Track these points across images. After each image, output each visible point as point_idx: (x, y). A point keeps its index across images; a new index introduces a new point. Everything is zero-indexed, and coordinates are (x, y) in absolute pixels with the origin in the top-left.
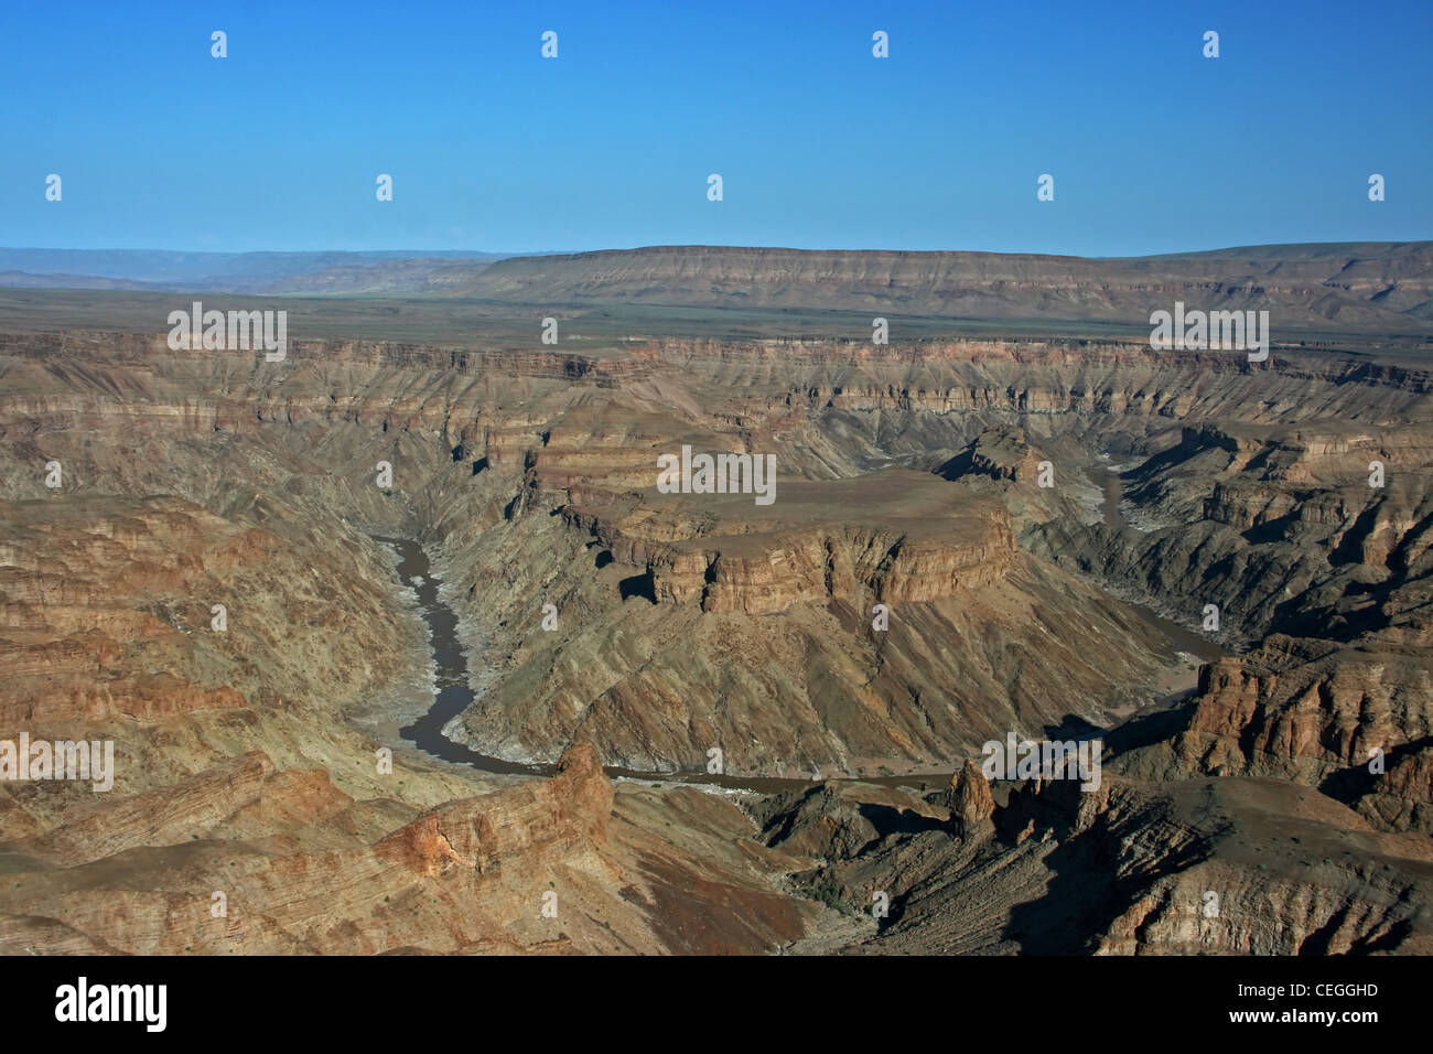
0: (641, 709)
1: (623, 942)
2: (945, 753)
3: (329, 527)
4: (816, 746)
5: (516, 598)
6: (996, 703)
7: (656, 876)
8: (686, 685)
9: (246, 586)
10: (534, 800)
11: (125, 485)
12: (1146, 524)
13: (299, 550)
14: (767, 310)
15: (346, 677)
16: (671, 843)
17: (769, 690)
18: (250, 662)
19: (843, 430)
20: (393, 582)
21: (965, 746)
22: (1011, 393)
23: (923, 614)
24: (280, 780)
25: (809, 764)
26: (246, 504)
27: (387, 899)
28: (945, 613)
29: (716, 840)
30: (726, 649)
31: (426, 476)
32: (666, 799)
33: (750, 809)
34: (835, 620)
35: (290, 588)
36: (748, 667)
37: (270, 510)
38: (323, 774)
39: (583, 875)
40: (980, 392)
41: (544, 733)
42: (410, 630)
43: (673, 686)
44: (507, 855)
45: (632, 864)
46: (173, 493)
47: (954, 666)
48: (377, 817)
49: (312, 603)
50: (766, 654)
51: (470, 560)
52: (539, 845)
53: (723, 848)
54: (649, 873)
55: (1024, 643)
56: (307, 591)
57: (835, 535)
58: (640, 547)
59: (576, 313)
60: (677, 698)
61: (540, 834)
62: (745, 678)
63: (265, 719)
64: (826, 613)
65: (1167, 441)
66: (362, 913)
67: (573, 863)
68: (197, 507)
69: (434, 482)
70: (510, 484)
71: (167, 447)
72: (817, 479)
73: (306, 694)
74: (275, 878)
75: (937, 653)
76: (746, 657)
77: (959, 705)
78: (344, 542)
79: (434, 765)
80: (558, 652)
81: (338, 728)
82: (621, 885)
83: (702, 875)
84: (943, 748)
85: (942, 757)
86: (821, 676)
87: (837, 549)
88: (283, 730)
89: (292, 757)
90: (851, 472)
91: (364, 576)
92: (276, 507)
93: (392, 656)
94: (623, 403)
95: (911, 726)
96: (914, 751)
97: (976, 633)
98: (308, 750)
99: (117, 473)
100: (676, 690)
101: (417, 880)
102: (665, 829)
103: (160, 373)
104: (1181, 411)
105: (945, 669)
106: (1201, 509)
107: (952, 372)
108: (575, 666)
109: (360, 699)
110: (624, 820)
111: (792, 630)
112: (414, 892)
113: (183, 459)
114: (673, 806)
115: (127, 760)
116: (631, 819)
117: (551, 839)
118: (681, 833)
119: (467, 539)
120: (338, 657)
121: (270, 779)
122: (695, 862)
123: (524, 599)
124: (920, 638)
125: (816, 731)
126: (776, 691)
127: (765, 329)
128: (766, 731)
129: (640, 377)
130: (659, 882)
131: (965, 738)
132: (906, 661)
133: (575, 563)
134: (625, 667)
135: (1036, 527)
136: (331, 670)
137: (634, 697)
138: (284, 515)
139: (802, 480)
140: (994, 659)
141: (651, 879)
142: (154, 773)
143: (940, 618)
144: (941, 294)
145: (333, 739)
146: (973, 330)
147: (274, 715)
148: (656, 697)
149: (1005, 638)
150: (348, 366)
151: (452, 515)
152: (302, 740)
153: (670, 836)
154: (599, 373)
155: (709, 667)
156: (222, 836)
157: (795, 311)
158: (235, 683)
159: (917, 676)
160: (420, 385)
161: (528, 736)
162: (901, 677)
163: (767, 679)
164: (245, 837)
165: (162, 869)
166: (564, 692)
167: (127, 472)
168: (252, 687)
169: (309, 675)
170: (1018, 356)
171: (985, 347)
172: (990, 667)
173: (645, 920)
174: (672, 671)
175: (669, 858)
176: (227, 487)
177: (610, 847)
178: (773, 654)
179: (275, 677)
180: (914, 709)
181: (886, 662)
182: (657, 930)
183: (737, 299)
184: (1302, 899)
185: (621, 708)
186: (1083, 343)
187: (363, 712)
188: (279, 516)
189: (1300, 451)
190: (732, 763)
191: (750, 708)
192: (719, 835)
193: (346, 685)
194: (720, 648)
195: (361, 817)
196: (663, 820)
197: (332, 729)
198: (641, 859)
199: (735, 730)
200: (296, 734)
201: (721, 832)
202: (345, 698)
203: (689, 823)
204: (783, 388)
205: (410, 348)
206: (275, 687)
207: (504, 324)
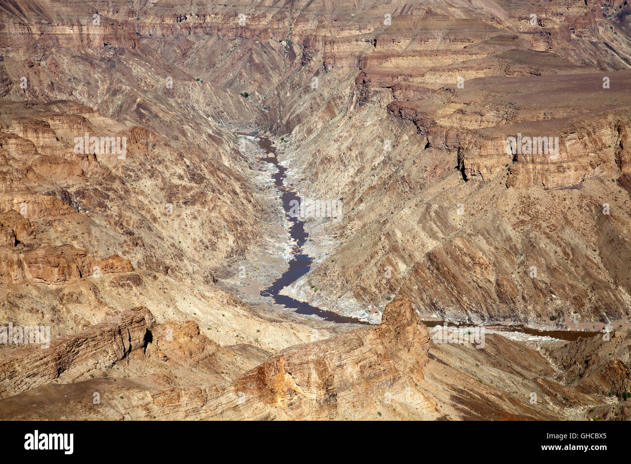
0: (454, 269)
3: (197, 124)
4: (607, 300)
5: (350, 180)
7: (466, 408)
8: (492, 249)
9: (132, 174)
10: (363, 344)
15: (213, 246)
16: (480, 381)
17: (565, 253)
18: (136, 235)
20: (250, 168)
24: (160, 329)
25: (601, 316)
26: (129, 107)
29: (520, 379)
30: (526, 218)
31: (276, 80)
33: (551, 352)
34: (625, 192)
35: (167, 175)
36: (546, 233)
37: (151, 112)
38: (194, 326)
41: (374, 289)
42: (265, 207)
43: (481, 250)
44: (342, 389)
45: (446, 398)
46: (71, 98)
48: (238, 359)
49: (184, 187)
50: (563, 222)
51: (313, 148)
52: (368, 381)
53: (525, 386)
54: (460, 406)
56: (181, 177)
57: (625, 119)
58: (452, 134)
60: (485, 260)
61: (367, 372)
62: (543, 243)
63: (148, 281)
67: (396, 396)
68: (91, 110)
69: (282, 85)
70: (344, 84)
71: (65, 60)
73: (181, 260)
76: (544, 225)
78: (210, 136)
79: (285, 317)
80: (385, 223)
81: (208, 287)
83: (505, 407)
86: (611, 240)
87: (626, 130)
88: (164, 290)
89: (170, 312)
91: (226, 164)
92: (154, 109)
93: (250, 228)
98: (183, 306)
100: (484, 253)
102: (474, 369)
108: (399, 234)
109: (225, 264)
110: (440, 361)
111: (585, 202)
113: (78, 69)
114: (481, 350)
115: (40, 315)
116: (445, 360)
117: (378, 376)
118: (489, 372)
119: (310, 131)
120: (207, 229)
121: (152, 330)
122: (500, 397)
123: (357, 180)
125: (607, 287)
126: (571, 253)
130: (470, 413)
133: (399, 149)
134: (441, 235)
136: (201, 241)
137: (448, 260)
138: (161, 115)
141: (462, 410)
142: (61, 326)
145: (203, 296)
147: (155, 277)
148: (467, 260)
151: (298, 112)
152: (178, 298)
153: (480, 375)
155: (511, 233)
156: (114, 374)
158: (124, 253)
161: (361, 292)
163: (562, 243)
164: (133, 376)
165: (67, 401)
166: (391, 256)
168: (137, 256)
169: (184, 246)
174: (480, 237)
175: (479, 394)
176: (115, 93)
177: (427, 382)
178: (568, 222)
179: (156, 247)
185: (438, 269)
187: (228, 275)
188: (156, 116)
190: (533, 314)
191: (548, 268)
192: (521, 375)
193: (214, 253)
194: (522, 218)
195: (225, 359)
196: (473, 362)
197: (202, 288)
198: (455, 393)
199: (536, 287)
200: (173, 293)
201: (524, 372)
202: (213, 263)
203: (496, 364)
206: (157, 255)
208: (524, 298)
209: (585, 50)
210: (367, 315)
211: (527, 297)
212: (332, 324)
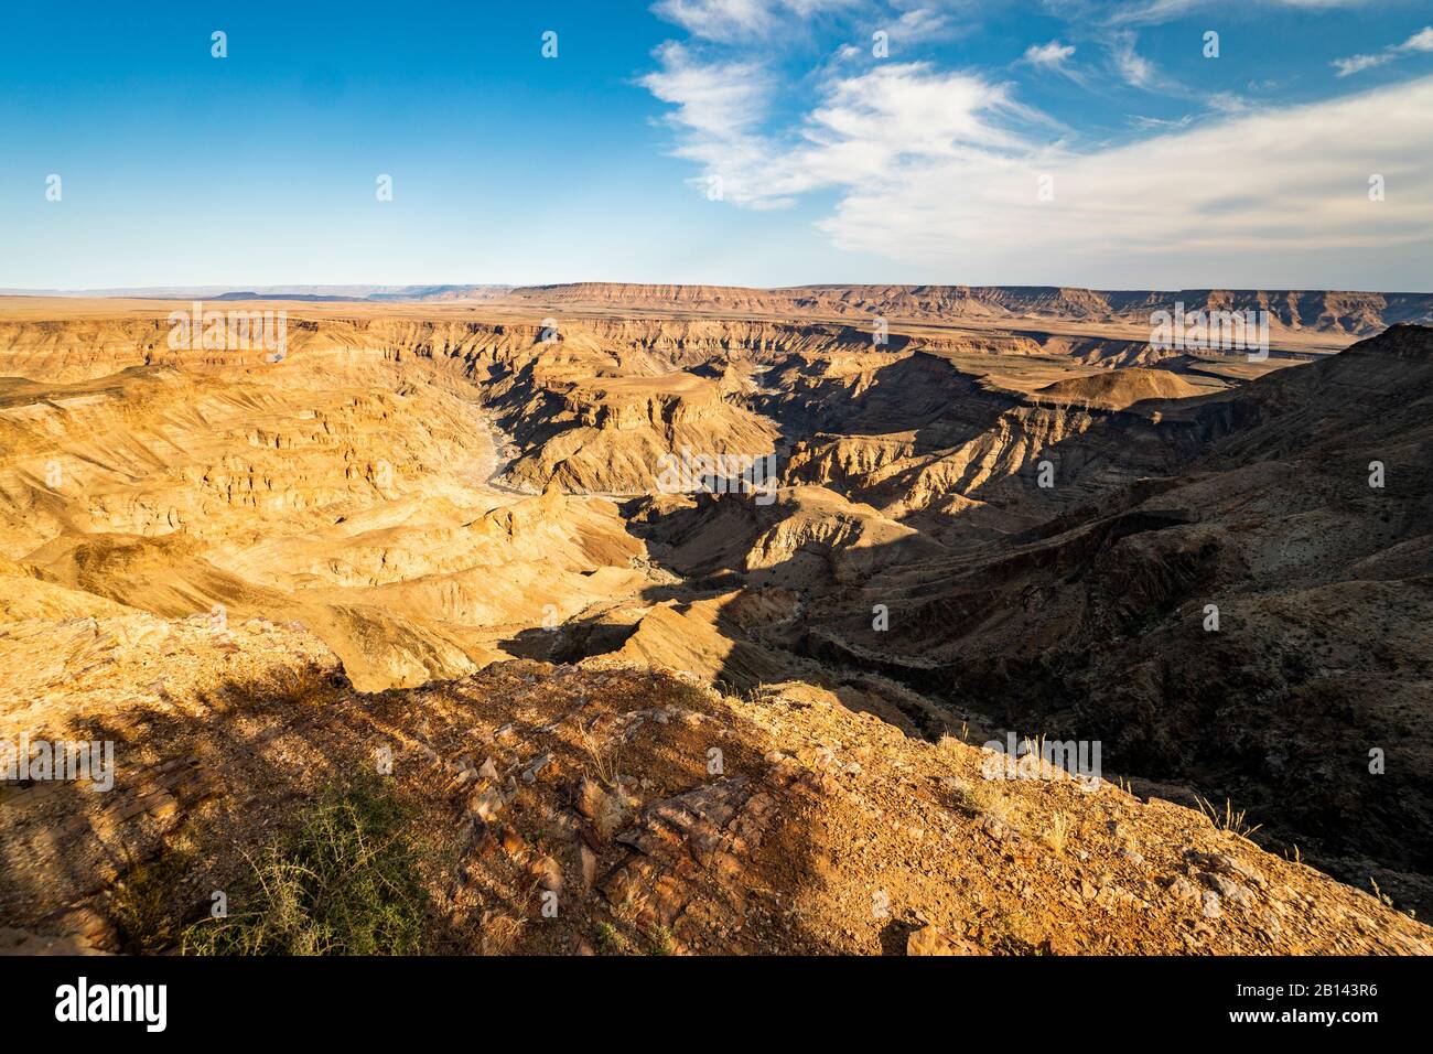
0: (577, 469)
1: (569, 558)
3: (448, 399)
7: (583, 533)
8: (595, 459)
10: (533, 505)
12: (774, 392)
13: (435, 409)
14: (627, 308)
16: (590, 520)
17: (628, 459)
18: (416, 455)
19: (658, 356)
22: (722, 341)
23: (687, 428)
24: (429, 502)
25: (644, 489)
27: (474, 546)
28: (696, 428)
30: (611, 444)
32: (588, 503)
34: (653, 431)
36: (619, 451)
38: (447, 499)
39: (554, 534)
40: (710, 341)
41: (538, 479)
43: (590, 459)
44: (523, 527)
45: (573, 529)
48: (470, 514)
50: (627, 445)
52: (536, 523)
54: (580, 532)
55: (727, 438)
57: (653, 398)
58: (575, 404)
59: (549, 309)
61: (535, 519)
62: (618, 455)
63: (422, 477)
64: (650, 429)
65: (782, 359)
66: (464, 552)
67: (550, 529)
71: (377, 368)
72: (647, 377)
73: (439, 467)
74: (428, 541)
79: (494, 494)
80: (543, 447)
81: (454, 480)
82: (569, 537)
86: (648, 453)
87: (653, 403)
88: (430, 481)
89: (434, 492)
90: (659, 373)
91: (463, 419)
93: (476, 451)
97: (708, 436)
98: (441, 489)
99: (358, 379)
100: (591, 461)
101: (487, 539)
102: (587, 515)
103: (375, 336)
104: (786, 348)
105: (696, 450)
106: (793, 387)
107: (700, 333)
108: (550, 452)
109: (463, 468)
110: (571, 512)
111: (637, 436)
112: (486, 543)
114: (589, 506)
116: (574, 511)
117: (540, 521)
118: (594, 517)
121: (425, 502)
122: (599, 527)
124: (687, 437)
125: (646, 476)
126: (631, 460)
127: (625, 317)
128: (627, 476)
129: (575, 335)
130: (585, 535)
132: (681, 446)
134: (570, 452)
135: (732, 394)
137: (574, 464)
140: (715, 446)
141: (581, 534)
143: (694, 429)
144: (696, 302)
145: (452, 484)
146: (708, 317)
147: (426, 476)
148: (583, 464)
149: (719, 436)
150: (453, 333)
152: (439, 485)
153: (590, 518)
155: (604, 451)
156: (407, 524)
157: (637, 309)
160: (484, 340)
163: (627, 455)
164: (415, 525)
165: (381, 538)
167: (362, 377)
168: (416, 465)
169: (441, 460)
170: (724, 327)
171: (712, 324)
173: (579, 550)
175: (589, 526)
177: (564, 523)
179: (426, 461)
181: (673, 447)
182: (585, 554)
183: (615, 305)
184: (823, 530)
186: (750, 322)
187: (465, 473)
189: (829, 364)
190: (613, 488)
191: (620, 466)
192: (608, 516)
195: (461, 513)
196: (587, 512)
197: (452, 481)
198: (578, 527)
199: (615, 476)
200: (435, 483)
202: (458, 468)
203: (596, 512)
204: (633, 340)
205: (480, 325)
206: (426, 464)
207: (519, 315)
208: (609, 481)
212: (518, 496)
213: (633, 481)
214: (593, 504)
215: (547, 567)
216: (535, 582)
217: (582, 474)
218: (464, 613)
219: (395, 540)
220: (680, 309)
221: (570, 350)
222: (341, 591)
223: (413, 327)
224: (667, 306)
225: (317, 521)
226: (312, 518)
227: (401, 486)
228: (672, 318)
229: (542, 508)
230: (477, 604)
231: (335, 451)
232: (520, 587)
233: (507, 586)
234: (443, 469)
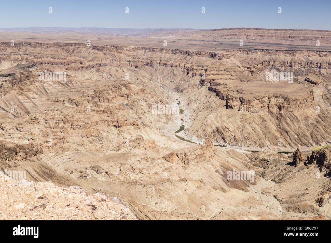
0: (223, 132)
1: (215, 182)
2: (293, 146)
3: (158, 89)
4: (263, 143)
5: (197, 106)
6: (307, 136)
8: (234, 127)
9: (140, 100)
10: (197, 150)
11: (117, 78)
13: (152, 93)
14: (259, 43)
15: (160, 121)
16: (228, 161)
17: (253, 129)
18: (140, 117)
20: (171, 101)
21: (298, 145)
22: (317, 64)
23: (291, 114)
25: (261, 147)
26: (141, 83)
27: (165, 168)
29: (238, 162)
31: (179, 78)
32: (227, 152)
33: (247, 155)
34: (269, 114)
35: (149, 101)
36: (248, 124)
37: (146, 85)
38: (154, 141)
39: (207, 167)
40: (309, 64)
41: (201, 135)
43: (231, 127)
44: (191, 161)
45: (218, 165)
47: (298, 127)
48: (164, 151)
50: (253, 121)
51: (188, 97)
53: (240, 164)
54: (222, 168)
55: (315, 122)
56: (153, 102)
57: (271, 95)
58: (225, 96)
59: (215, 43)
60: (231, 130)
61: (198, 157)
62: (247, 126)
63: (142, 129)
64: (267, 113)
66: (160, 170)
67: (205, 164)
68: (131, 83)
69: (181, 80)
70: (198, 81)
71: (125, 70)
72: (268, 82)
74: (142, 162)
75: (293, 123)
76: (248, 122)
77: (298, 136)
78: (161, 92)
79: (177, 141)
80: (206, 118)
81: (158, 131)
82: (216, 169)
84: (293, 145)
85: (293, 147)
86: (265, 127)
87: (271, 98)
88: (146, 131)
89: (148, 137)
91: (165, 99)
92: (147, 84)
93: (170, 117)
94: (224, 63)
95: (286, 140)
96: (286, 145)
97: (303, 120)
98: (151, 136)
99: (116, 75)
100: (231, 128)
101: (171, 164)
102: (226, 158)
103: (125, 54)
105: (295, 128)
107: (303, 58)
108: (209, 121)
109: (163, 126)
110: (217, 155)
111: (259, 116)
112: (171, 167)
113: (129, 73)
114: (229, 153)
115: (114, 135)
116: (219, 155)
117: (201, 158)
118: (230, 160)
119: (187, 92)
120: (158, 117)
121: (143, 141)
122: (233, 166)
123: (199, 106)
124: (289, 120)
125: (263, 139)
126: (254, 130)
127: (258, 48)
128: (251, 138)
129: (228, 58)
130: (224, 170)
131: (298, 143)
132: (286, 125)
133: (211, 99)
134: (220, 122)
136: (157, 119)
137: (222, 129)
138: (149, 85)
139: (264, 82)
140: (307, 126)
141: (222, 169)
142: (120, 138)
143: (294, 116)
144: (302, 40)
145: (156, 134)
147: (144, 128)
148: (227, 129)
149: (310, 121)
150: (164, 54)
151: (185, 87)
152: (150, 134)
153: (228, 160)
154: (219, 56)
155: (239, 123)
157: (265, 43)
158: (137, 121)
159: (288, 128)
160: (179, 58)
161: (198, 136)
162: (284, 128)
163: (252, 127)
164: (137, 153)
165: (120, 158)
166: (207, 127)
167: (118, 75)
168: (140, 122)
169: (152, 120)
170: (319, 55)
171: (312, 52)
172: (306, 127)
173: (220, 178)
174: (231, 124)
175: (227, 165)
176: (138, 79)
177: (214, 161)
178: (254, 121)
180: (287, 136)
181: (281, 125)
182: (223, 180)
183: (252, 41)
185: (219, 131)
187: (163, 129)
188: (148, 86)
190: (243, 145)
191: (248, 133)
192: (239, 161)
193: (160, 123)
194: (242, 119)
195: (161, 151)
196: (226, 156)
197: (156, 131)
198: (221, 164)
199: (244, 138)
200: (148, 132)
201: (240, 160)
202: (160, 125)
203: (232, 157)
204: (261, 61)
205: (177, 50)
206: (145, 122)
207: (198, 45)
208: (241, 141)
209: (261, 76)
210: (199, 142)
211: (242, 140)
212: (189, 143)
213: (255, 142)
214: (231, 153)
215: (202, 185)
216: (195, 192)
217: (226, 134)
218: (156, 203)
219: (127, 159)
220: (292, 43)
221: (225, 65)
222: (99, 182)
223: (144, 51)
224: (283, 42)
225: (91, 145)
226: (88, 143)
227: (131, 132)
228: (286, 49)
229: (202, 151)
230: (164, 200)
231: (103, 112)
232: (187, 194)
233: (179, 191)
234: (153, 125)
